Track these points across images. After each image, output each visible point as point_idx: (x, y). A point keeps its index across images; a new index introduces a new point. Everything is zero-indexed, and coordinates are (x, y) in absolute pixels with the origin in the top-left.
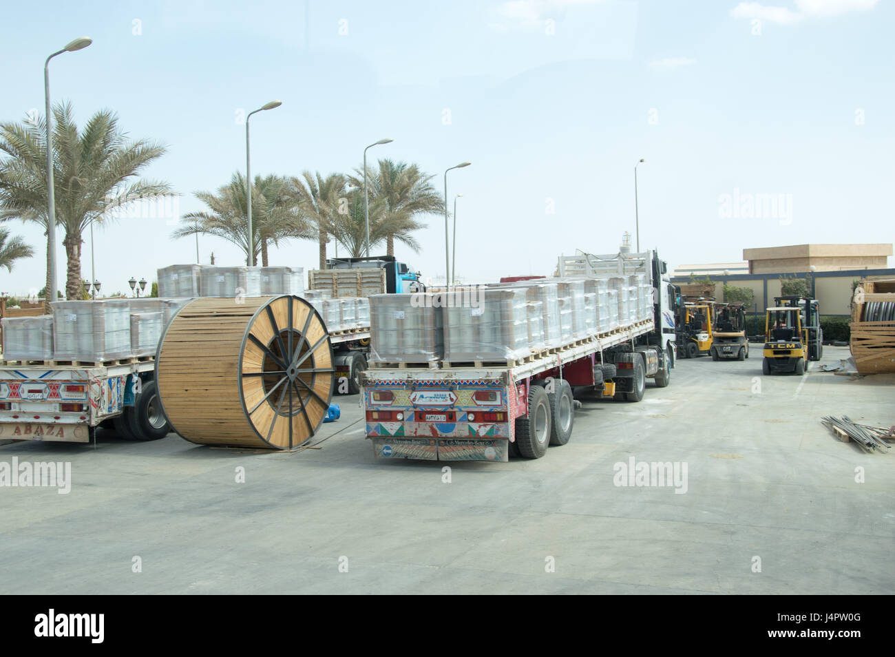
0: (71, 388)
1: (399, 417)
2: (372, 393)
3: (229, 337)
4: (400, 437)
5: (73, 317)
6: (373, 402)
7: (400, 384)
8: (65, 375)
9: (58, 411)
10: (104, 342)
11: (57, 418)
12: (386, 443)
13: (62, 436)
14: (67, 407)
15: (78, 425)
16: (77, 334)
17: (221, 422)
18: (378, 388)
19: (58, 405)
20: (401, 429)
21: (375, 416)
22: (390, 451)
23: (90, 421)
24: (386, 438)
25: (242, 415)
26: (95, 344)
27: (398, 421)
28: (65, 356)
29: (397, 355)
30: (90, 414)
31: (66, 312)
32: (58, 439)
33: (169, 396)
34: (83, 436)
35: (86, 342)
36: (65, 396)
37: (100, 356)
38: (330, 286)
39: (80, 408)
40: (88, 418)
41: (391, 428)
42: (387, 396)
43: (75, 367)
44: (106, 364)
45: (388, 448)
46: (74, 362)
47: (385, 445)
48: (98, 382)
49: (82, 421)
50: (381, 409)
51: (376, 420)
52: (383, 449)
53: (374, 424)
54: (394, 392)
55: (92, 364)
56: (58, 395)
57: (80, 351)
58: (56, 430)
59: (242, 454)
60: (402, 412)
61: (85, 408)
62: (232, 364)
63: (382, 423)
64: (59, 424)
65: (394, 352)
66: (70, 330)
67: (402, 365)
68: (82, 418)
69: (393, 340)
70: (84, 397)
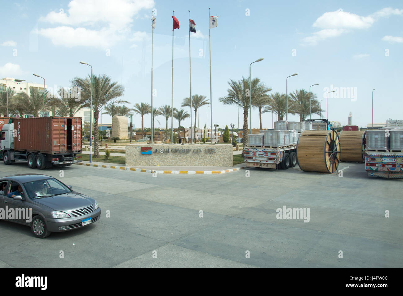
0: (272, 154)
1: (377, 165)
2: (368, 158)
3: (320, 141)
4: (377, 171)
5: (271, 134)
6: (368, 161)
7: (378, 156)
8: (270, 150)
9: (267, 160)
10: (280, 142)
11: (267, 162)
12: (371, 172)
13: (268, 166)
14: (270, 159)
15: (273, 164)
16: (272, 139)
17: (316, 165)
18: (370, 157)
19: (267, 158)
20: (377, 169)
21: (369, 165)
22: (373, 175)
23: (277, 163)
24: (372, 171)
25: (324, 163)
26: (277, 142)
27: (376, 166)
28: (268, 145)
29: (375, 148)
30: (277, 161)
31: (269, 133)
32: (267, 167)
33: (300, 157)
34: (274, 167)
35: (274, 142)
36: (270, 156)
37: (278, 145)
38: (317, 128)
39: (274, 159)
40: (276, 162)
41: (374, 168)
42: (373, 159)
43: (271, 148)
44: (280, 147)
45: (372, 174)
46: (271, 147)
47: (371, 173)
48: (279, 153)
49: (274, 163)
50: (371, 163)
51: (369, 166)
52: (370, 174)
53: (368, 167)
54: (376, 158)
55: (277, 148)
56: (267, 156)
57: (273, 144)
58: (266, 165)
59: (324, 174)
60: (378, 164)
61: (275, 159)
62: (322, 149)
63: (371, 167)
64: (267, 163)
65: (374, 147)
66: (270, 138)
67: (376, 151)
68: (274, 162)
69: (373, 144)
70: (275, 156)
